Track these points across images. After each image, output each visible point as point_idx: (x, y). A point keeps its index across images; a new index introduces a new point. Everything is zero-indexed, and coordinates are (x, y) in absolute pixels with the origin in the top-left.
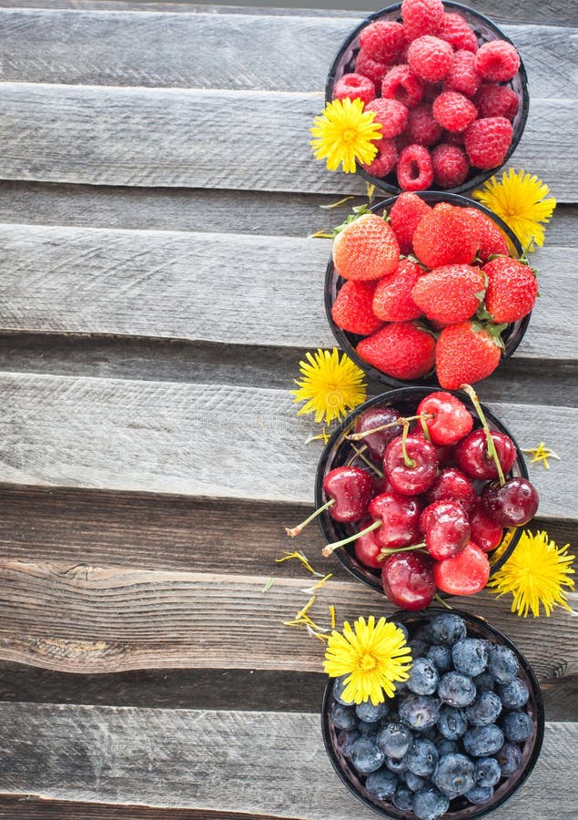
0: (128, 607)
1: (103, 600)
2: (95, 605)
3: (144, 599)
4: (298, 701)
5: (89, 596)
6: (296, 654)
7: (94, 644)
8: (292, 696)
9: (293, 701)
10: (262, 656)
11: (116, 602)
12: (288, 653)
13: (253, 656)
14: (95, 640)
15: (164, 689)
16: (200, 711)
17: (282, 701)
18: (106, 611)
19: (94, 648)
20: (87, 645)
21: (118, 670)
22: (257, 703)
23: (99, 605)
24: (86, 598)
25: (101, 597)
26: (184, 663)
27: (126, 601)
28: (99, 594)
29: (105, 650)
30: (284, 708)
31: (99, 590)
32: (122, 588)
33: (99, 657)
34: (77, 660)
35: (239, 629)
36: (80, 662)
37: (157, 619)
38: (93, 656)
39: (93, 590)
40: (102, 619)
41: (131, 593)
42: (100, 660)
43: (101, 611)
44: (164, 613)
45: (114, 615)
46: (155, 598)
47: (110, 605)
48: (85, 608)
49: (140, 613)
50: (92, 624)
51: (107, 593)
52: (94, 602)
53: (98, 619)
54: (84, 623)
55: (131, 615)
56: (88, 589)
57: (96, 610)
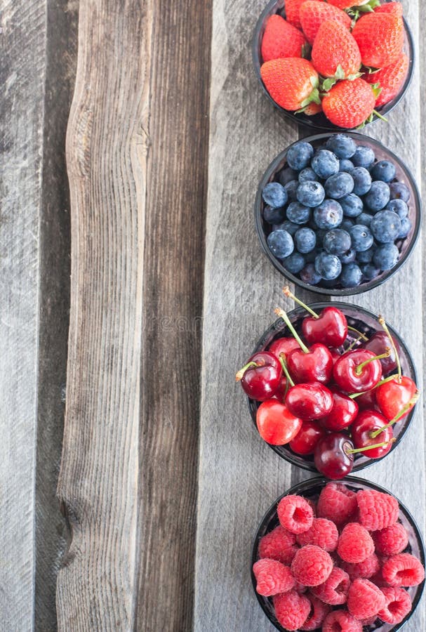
0: (117, 177)
1: (123, 157)
2: (118, 152)
3: (124, 188)
4: (49, 312)
5: (124, 147)
6: (84, 308)
8: (53, 308)
9: (49, 309)
10: (81, 282)
11: (121, 167)
12: (84, 301)
13: (81, 275)
15: (57, 210)
16: (38, 235)
17: (49, 300)
18: (114, 160)
21: (69, 172)
22: (47, 282)
23: (118, 155)
24: (123, 144)
25: (125, 156)
26: (75, 222)
27: (122, 175)
28: (127, 154)
30: (43, 302)
31: (129, 154)
32: (132, 171)
33: (78, 157)
34: (76, 141)
35: (102, 263)
36: (74, 143)
37: (108, 200)
38: (79, 153)
39: (130, 150)
40: (107, 158)
41: (127, 178)
42: (76, 158)
43: (114, 156)
44: (113, 204)
45: (110, 166)
46: (125, 197)
47: (118, 163)
48: (116, 144)
49: (113, 187)
50: (104, 150)
51: (127, 160)
52: (120, 151)
53: (107, 154)
54: (104, 144)
55: (111, 180)
56: (130, 146)
57: (114, 153)
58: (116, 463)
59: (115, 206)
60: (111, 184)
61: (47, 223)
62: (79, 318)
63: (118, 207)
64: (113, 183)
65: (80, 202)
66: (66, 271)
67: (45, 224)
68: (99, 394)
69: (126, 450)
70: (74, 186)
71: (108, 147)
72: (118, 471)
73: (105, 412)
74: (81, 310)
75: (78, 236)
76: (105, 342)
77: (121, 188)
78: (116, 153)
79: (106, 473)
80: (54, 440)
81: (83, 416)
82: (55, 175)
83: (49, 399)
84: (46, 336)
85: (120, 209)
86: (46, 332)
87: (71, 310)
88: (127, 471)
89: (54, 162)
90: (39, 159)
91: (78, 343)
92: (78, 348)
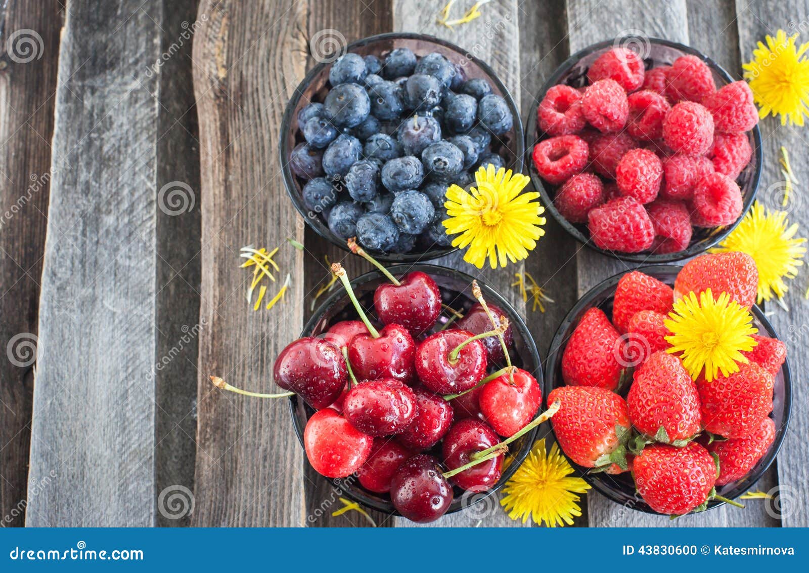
0: (264, 97)
1: (272, 70)
2: (265, 62)
3: (274, 112)
4: (172, 292)
5: (275, 55)
6: (221, 281)
7: (223, 66)
8: (177, 286)
9: (172, 288)
10: (217, 244)
11: (269, 83)
12: (221, 272)
13: (217, 235)
14: (228, 66)
15: (182, 148)
16: (155, 182)
17: (171, 275)
18: (260, 74)
19: (219, 66)
20: (222, 59)
21: (196, 94)
22: (168, 248)
23: (266, 67)
24: (272, 52)
25: (274, 68)
26: (206, 161)
27: (271, 94)
28: (277, 65)
29: (217, 78)
30: (162, 278)
31: (281, 64)
32: (285, 87)
33: (210, 73)
34: (206, 51)
35: (245, 217)
36: (204, 54)
37: (253, 128)
38: (211, 67)
39: (282, 58)
40: (250, 71)
41: (279, 98)
42: (207, 74)
43: (259, 69)
44: (259, 135)
45: (255, 82)
46: (275, 123)
47: (266, 77)
48: (262, 53)
49: (259, 110)
50: (245, 61)
51: (278, 72)
52: (268, 61)
53: (250, 67)
54: (245, 53)
55: (256, 101)
56: (282, 53)
57: (260, 64)
58: (272, 504)
59: (262, 138)
60: (256, 108)
61: (168, 167)
62: (215, 296)
63: (266, 137)
64: (259, 105)
65: (213, 133)
66: (195, 232)
67: (165, 169)
68: (244, 404)
69: (287, 483)
70: (204, 111)
71: (251, 57)
72: (275, 515)
73: (255, 430)
74: (217, 285)
75: (211, 181)
76: (251, 328)
77: (270, 111)
78: (263, 65)
79: (258, 519)
80: (182, 475)
81: (223, 437)
82: (178, 100)
83: (174, 415)
84: (168, 326)
85: (270, 140)
86: (168, 320)
87: (203, 285)
88: (289, 515)
89: (176, 83)
90: (156, 76)
91: (213, 332)
92: (213, 338)
